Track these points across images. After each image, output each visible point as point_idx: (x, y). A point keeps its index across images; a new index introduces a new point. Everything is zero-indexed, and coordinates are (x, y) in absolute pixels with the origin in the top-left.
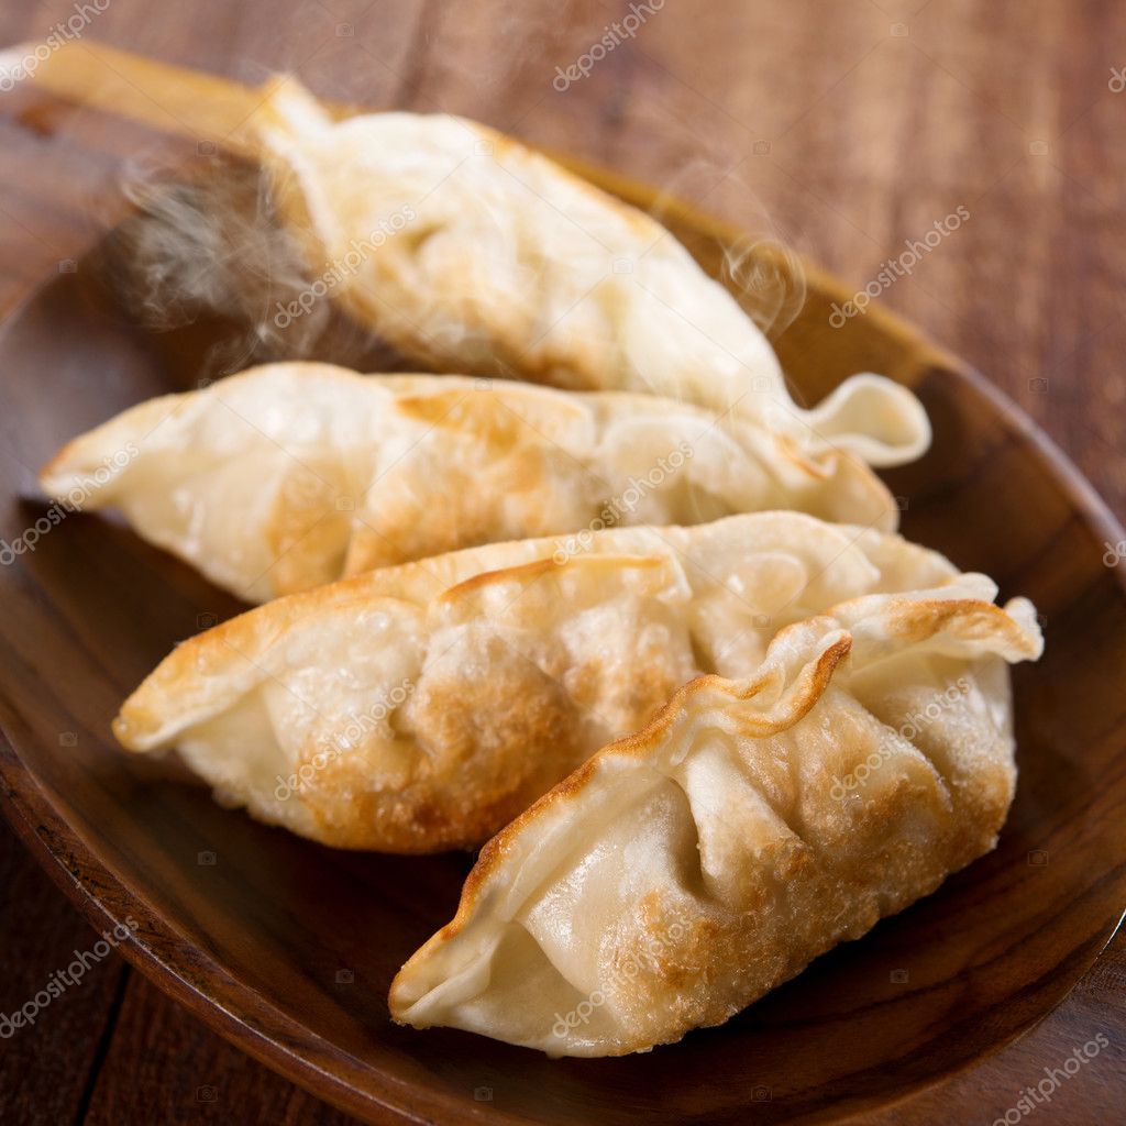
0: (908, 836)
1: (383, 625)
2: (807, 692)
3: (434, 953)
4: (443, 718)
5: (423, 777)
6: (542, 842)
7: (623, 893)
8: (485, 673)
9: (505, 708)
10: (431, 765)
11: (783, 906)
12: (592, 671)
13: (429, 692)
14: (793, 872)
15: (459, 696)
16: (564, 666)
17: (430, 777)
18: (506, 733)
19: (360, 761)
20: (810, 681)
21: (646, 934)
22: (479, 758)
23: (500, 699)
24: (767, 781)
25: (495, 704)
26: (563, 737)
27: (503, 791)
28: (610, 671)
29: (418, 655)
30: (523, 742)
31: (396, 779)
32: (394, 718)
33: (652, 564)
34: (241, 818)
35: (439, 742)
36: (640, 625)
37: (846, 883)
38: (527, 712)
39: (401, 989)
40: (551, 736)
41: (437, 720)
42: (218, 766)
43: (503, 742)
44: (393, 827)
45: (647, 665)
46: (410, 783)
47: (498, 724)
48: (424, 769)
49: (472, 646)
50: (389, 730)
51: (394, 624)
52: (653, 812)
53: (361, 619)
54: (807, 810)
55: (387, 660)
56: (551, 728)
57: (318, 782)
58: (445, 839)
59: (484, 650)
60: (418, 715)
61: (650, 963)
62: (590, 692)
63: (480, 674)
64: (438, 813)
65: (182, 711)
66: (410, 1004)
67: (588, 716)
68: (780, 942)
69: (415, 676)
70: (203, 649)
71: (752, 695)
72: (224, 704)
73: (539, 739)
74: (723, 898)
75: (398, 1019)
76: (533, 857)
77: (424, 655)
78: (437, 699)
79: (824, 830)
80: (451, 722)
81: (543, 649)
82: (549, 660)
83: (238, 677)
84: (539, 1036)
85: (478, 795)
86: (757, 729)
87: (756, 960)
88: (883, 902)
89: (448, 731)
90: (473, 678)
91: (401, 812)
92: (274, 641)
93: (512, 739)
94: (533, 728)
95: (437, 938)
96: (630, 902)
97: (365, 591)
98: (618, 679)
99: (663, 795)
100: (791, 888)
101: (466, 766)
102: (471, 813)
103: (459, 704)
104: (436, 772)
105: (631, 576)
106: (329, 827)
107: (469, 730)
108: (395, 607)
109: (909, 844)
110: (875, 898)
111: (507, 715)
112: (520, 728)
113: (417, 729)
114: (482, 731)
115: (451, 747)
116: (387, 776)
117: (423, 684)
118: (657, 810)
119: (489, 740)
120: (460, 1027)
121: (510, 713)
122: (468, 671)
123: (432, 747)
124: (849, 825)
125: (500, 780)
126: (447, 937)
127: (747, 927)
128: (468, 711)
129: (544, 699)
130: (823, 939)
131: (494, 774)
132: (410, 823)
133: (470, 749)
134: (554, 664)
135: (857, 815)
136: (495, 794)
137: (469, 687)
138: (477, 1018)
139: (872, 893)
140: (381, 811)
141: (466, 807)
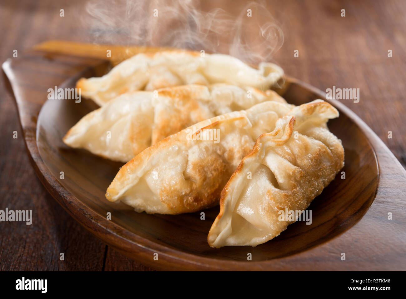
0: (324, 163)
1: (177, 148)
2: (289, 131)
3: (217, 224)
4: (197, 171)
5: (195, 189)
6: (236, 186)
7: (261, 193)
8: (206, 156)
9: (212, 165)
10: (196, 185)
11: (301, 186)
12: (231, 151)
13: (192, 164)
14: (301, 177)
15: (200, 164)
16: (224, 151)
17: (196, 188)
18: (213, 172)
19: (178, 187)
20: (289, 128)
21: (270, 201)
22: (208, 181)
23: (210, 163)
24: (287, 156)
25: (209, 164)
26: (227, 171)
27: (215, 189)
28: (236, 150)
29: (186, 156)
30: (218, 174)
31: (188, 190)
32: (184, 173)
33: (242, 118)
34: (144, 214)
35: (197, 178)
36: (241, 136)
37: (315, 178)
38: (218, 165)
39: (210, 238)
40: (224, 171)
41: (196, 171)
42: (135, 202)
43: (213, 175)
44: (188, 204)
45: (245, 146)
46: (191, 191)
47: (211, 170)
48: (195, 186)
49: (200, 150)
50: (184, 177)
51: (179, 148)
52: (261, 172)
53: (170, 148)
54: (299, 162)
55: (179, 159)
56: (224, 169)
57: (167, 196)
58: (202, 205)
59: (204, 150)
60: (190, 171)
61: (274, 208)
62: (231, 158)
63: (204, 157)
64: (200, 198)
65: (124, 187)
66: (213, 242)
67: (232, 164)
68: (303, 197)
69: (187, 162)
70: (128, 167)
71: (276, 135)
72: (136, 182)
73: (222, 172)
74: (286, 188)
75: (212, 246)
76: (235, 191)
77: (188, 156)
78: (195, 166)
79: (305, 165)
80: (199, 171)
81: (218, 148)
82: (220, 150)
83: (139, 173)
84: (249, 241)
85: (209, 191)
86: (280, 143)
87: (300, 202)
88: (324, 182)
89: (199, 174)
90: (203, 158)
91: (190, 199)
92: (148, 160)
93: (215, 173)
94: (220, 169)
95: (217, 219)
96: (263, 195)
97: (169, 141)
98: (239, 152)
99: (262, 168)
100: (302, 182)
101: (205, 183)
102: (208, 196)
103: (200, 166)
104: (197, 186)
105: (237, 123)
106: (172, 208)
107: (204, 173)
108: (178, 143)
109: (326, 165)
110: (322, 181)
111: (213, 167)
112: (216, 170)
113: (191, 175)
114: (207, 173)
115: (200, 179)
116: (185, 190)
117: (190, 163)
118: (262, 172)
119: (209, 175)
120: (229, 245)
121: (213, 166)
122: (201, 156)
123: (195, 180)
124: (310, 162)
125: (214, 186)
126: (219, 218)
127: (294, 194)
128: (203, 167)
129: (221, 161)
130: (313, 195)
131: (212, 184)
132: (193, 202)
133: (205, 179)
134: (222, 151)
135: (312, 160)
136: (213, 190)
137: (202, 161)
138: (232, 241)
139: (321, 180)
140: (185, 200)
141: (206, 195)
